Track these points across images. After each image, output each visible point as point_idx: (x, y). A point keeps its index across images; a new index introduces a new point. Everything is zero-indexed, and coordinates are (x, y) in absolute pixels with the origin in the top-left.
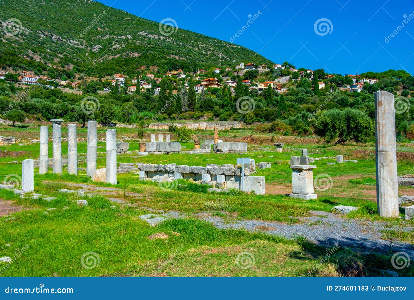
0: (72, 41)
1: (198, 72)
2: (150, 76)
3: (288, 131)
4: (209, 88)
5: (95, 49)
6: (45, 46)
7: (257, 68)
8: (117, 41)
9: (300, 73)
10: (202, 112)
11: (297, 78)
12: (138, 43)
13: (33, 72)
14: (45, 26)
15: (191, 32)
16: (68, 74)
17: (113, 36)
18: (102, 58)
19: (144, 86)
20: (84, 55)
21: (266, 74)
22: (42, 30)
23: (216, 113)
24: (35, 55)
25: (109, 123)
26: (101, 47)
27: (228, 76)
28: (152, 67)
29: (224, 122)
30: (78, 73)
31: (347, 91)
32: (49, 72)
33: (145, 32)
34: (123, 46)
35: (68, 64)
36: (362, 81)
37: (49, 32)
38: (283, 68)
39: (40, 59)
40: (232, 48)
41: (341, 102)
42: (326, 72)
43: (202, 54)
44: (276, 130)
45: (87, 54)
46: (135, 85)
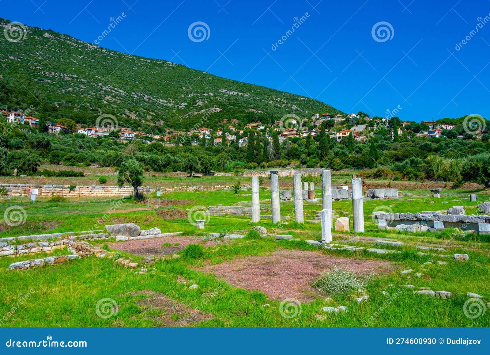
0: (161, 100)
1: (275, 123)
2: (232, 128)
3: (397, 176)
4: (290, 137)
5: (181, 106)
6: (138, 105)
7: (333, 118)
8: (200, 99)
9: (376, 121)
10: (289, 160)
11: (373, 126)
12: (219, 99)
13: (130, 129)
14: (138, 88)
15: (265, 88)
16: (159, 130)
17: (196, 94)
18: (188, 114)
19: (228, 138)
20: (172, 112)
21: (342, 123)
22: (136, 91)
23: (303, 161)
24: (131, 114)
25: (209, 173)
26: (186, 104)
27: (305, 126)
28: (233, 121)
29: (312, 169)
30: (168, 128)
31: (425, 137)
32: (144, 128)
33: (224, 89)
34: (206, 102)
35: (159, 121)
36: (439, 127)
37: (141, 93)
38: (358, 117)
39: (136, 117)
40: (304, 100)
41: (424, 147)
42: (401, 119)
43: (277, 107)
44: (382, 175)
45: (174, 111)
46: (220, 137)
